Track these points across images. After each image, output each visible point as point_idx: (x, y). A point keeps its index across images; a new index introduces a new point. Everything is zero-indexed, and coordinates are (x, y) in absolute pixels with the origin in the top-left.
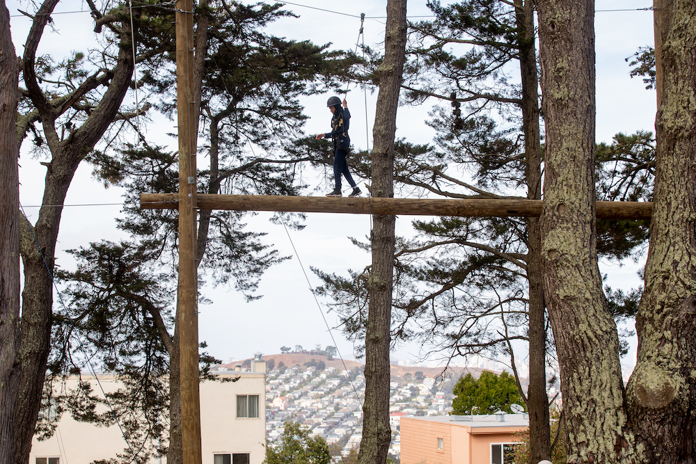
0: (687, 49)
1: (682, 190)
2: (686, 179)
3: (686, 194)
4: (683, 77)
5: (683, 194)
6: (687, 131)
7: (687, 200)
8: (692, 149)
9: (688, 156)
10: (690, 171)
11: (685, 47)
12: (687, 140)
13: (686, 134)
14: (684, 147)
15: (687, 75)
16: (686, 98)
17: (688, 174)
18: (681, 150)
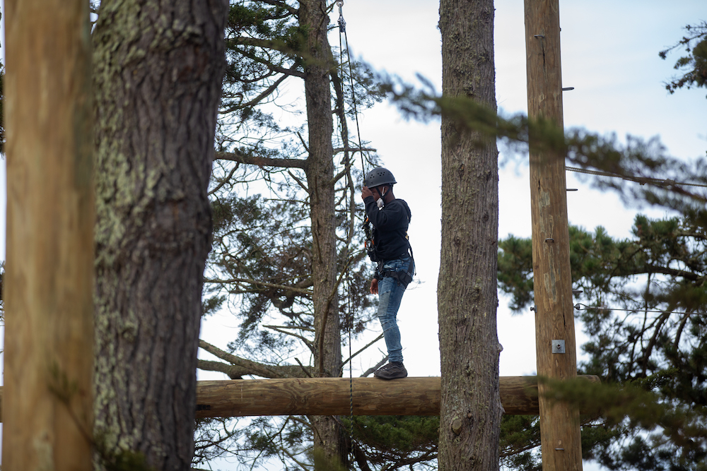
0: (113, 69)
1: (103, 386)
2: (113, 360)
3: (112, 393)
4: (107, 131)
5: (104, 393)
6: (111, 252)
7: (113, 409)
8: (124, 292)
9: (115, 307)
10: (121, 341)
11: (110, 65)
12: (113, 273)
13: (110, 260)
14: (107, 289)
15: (114, 128)
16: (111, 179)
17: (116, 349)
18: (101, 294)
